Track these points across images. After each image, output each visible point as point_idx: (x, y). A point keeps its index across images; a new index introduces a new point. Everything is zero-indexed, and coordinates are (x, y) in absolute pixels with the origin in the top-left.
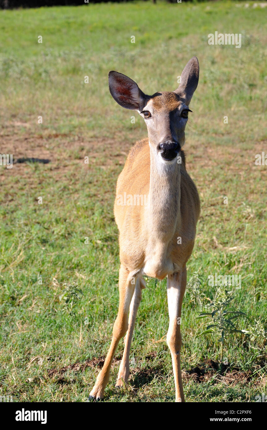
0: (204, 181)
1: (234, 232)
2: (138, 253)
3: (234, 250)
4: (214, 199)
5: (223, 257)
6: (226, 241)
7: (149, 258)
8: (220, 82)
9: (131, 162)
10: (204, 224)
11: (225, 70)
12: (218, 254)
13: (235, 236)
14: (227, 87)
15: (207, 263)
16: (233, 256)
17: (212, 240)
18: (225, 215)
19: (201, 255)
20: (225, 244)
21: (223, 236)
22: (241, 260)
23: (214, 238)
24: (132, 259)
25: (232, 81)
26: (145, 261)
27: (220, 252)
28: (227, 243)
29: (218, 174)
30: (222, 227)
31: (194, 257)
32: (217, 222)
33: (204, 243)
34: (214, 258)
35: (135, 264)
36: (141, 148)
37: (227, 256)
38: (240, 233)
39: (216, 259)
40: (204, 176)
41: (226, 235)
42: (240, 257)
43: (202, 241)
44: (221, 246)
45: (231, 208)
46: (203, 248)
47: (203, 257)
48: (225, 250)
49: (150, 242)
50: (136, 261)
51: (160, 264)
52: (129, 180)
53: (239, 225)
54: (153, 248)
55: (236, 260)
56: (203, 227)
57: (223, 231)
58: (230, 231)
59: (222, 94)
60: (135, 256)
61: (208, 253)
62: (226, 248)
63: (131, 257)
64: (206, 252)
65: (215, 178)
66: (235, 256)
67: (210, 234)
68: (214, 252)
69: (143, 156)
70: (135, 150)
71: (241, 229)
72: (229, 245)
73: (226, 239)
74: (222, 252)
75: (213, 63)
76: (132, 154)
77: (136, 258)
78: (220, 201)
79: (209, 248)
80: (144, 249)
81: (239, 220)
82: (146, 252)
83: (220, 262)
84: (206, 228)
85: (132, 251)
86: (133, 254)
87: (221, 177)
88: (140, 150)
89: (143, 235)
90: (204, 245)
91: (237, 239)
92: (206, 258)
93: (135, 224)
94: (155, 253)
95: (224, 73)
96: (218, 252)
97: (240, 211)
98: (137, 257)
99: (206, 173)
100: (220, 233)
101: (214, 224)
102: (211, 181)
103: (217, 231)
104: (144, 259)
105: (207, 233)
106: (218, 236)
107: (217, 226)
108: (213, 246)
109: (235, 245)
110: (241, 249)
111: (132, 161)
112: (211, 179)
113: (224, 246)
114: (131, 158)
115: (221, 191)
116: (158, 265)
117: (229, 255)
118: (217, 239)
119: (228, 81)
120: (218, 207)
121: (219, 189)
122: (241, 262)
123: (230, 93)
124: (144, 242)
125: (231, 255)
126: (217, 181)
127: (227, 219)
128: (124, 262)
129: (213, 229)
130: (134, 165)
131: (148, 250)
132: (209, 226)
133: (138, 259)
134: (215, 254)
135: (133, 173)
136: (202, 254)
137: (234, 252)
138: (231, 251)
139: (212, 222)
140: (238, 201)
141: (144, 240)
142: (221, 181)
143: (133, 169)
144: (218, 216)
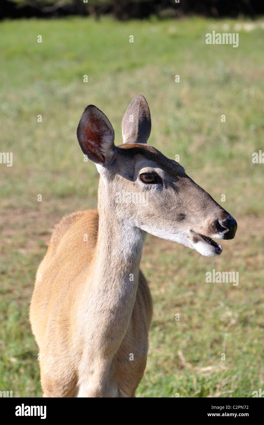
0: (166, 271)
1: (208, 345)
2: (67, 375)
3: (208, 371)
4: (179, 297)
5: (192, 381)
6: (196, 359)
7: (84, 381)
8: (189, 132)
9: (56, 246)
10: (165, 333)
11: (195, 115)
12: (186, 378)
13: (210, 351)
14: (198, 140)
15: (169, 391)
16: (207, 380)
17: (177, 357)
18: (196, 320)
19: (161, 379)
20: (195, 362)
21: (193, 350)
22: (218, 386)
23: (180, 353)
24: (58, 384)
25: (205, 131)
26: (78, 384)
27: (188, 374)
28: (198, 361)
29: (186, 262)
30: (191, 338)
31: (151, 382)
32: (184, 331)
33: (166, 360)
34: (179, 383)
35: (62, 391)
36: (68, 226)
37: (198, 381)
38: (217, 347)
39: (182, 385)
40: (166, 264)
41: (197, 349)
42: (215, 381)
43: (162, 359)
44: (189, 366)
45: (204, 311)
46: (164, 369)
47: (164, 381)
48: (196, 371)
49: (86, 356)
50: (64, 387)
51: (100, 388)
52: (51, 270)
53: (215, 335)
54: (90, 365)
55: (211, 386)
56: (164, 338)
57: (193, 343)
58: (203, 344)
59: (192, 149)
60: (63, 379)
61: (171, 375)
62: (197, 368)
63: (56, 381)
64: (168, 375)
65: (181, 266)
66: (209, 381)
67: (174, 348)
68: (179, 375)
69: (71, 236)
70: (61, 228)
71: (218, 341)
72: (201, 364)
73: (197, 356)
74: (191, 374)
75: (179, 105)
76: (57, 233)
77: (65, 383)
78: (188, 300)
79: (172, 368)
80: (76, 367)
81: (215, 328)
82: (79, 372)
83: (188, 390)
84: (168, 339)
85: (59, 373)
86: (59, 377)
87: (189, 266)
88: (68, 229)
89: (75, 346)
90: (165, 364)
91: (212, 355)
92: (168, 383)
93: (62, 331)
94: (92, 373)
95: (193, 121)
96: (186, 375)
97: (216, 315)
98: (65, 381)
99: (168, 260)
100: (189, 346)
101: (179, 333)
102: (176, 272)
103: (183, 343)
104: (76, 383)
105: (170, 346)
106: (186, 351)
107: (184, 335)
108: (178, 365)
109: (210, 365)
110: (217, 371)
111: (56, 244)
112: (175, 268)
113: (194, 366)
114: (55, 241)
115: (190, 285)
116: (97, 390)
117: (200, 379)
118: (185, 354)
119: (199, 131)
120: (185, 308)
121: (186, 283)
122: (218, 390)
123: (202, 148)
124: (77, 356)
125: (204, 379)
126: (184, 271)
127: (199, 326)
128: (47, 389)
129: (179, 340)
130: (59, 249)
131: (82, 367)
132: (172, 335)
133: (67, 383)
134: (181, 377)
135: (56, 260)
136: (163, 377)
137: (208, 374)
138: (204, 372)
139: (177, 330)
140: (214, 301)
141: (77, 353)
142: (190, 271)
143: (57, 254)
144: (186, 322)
